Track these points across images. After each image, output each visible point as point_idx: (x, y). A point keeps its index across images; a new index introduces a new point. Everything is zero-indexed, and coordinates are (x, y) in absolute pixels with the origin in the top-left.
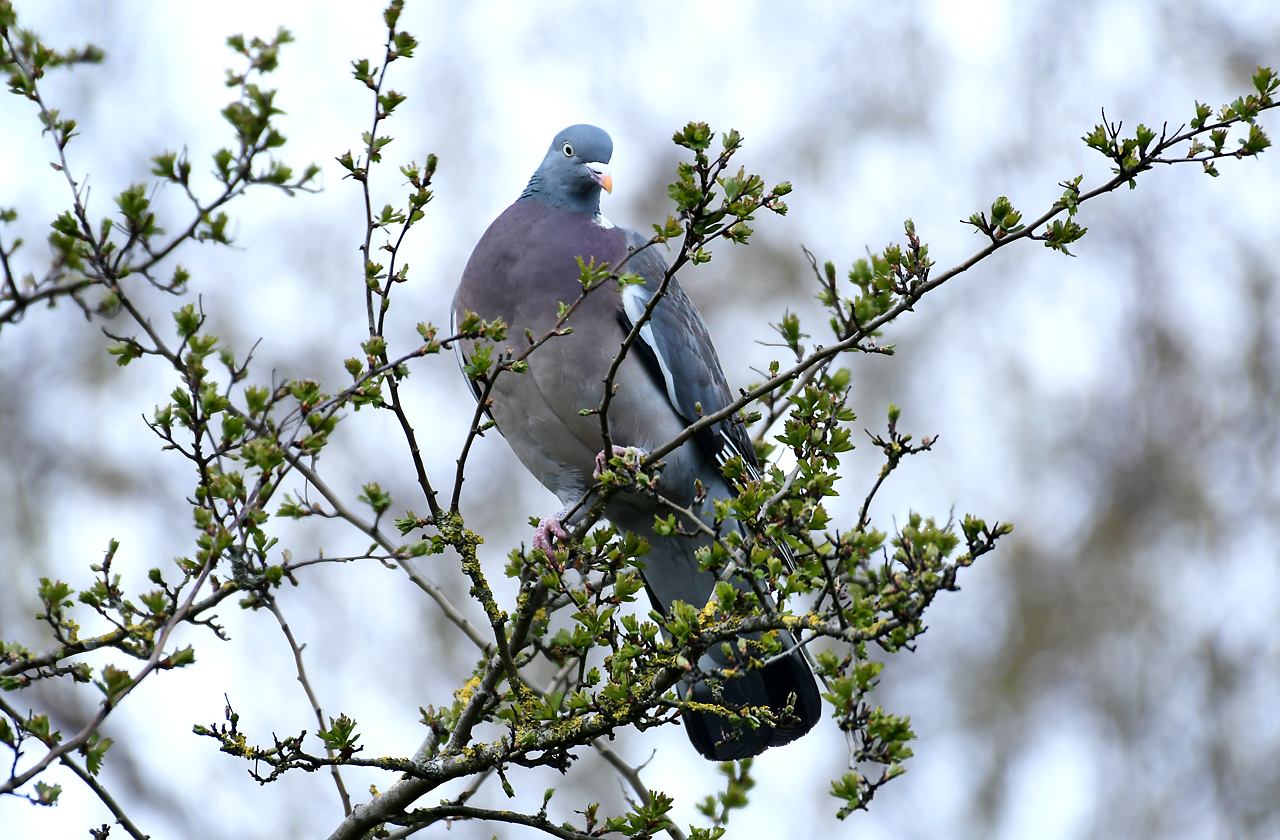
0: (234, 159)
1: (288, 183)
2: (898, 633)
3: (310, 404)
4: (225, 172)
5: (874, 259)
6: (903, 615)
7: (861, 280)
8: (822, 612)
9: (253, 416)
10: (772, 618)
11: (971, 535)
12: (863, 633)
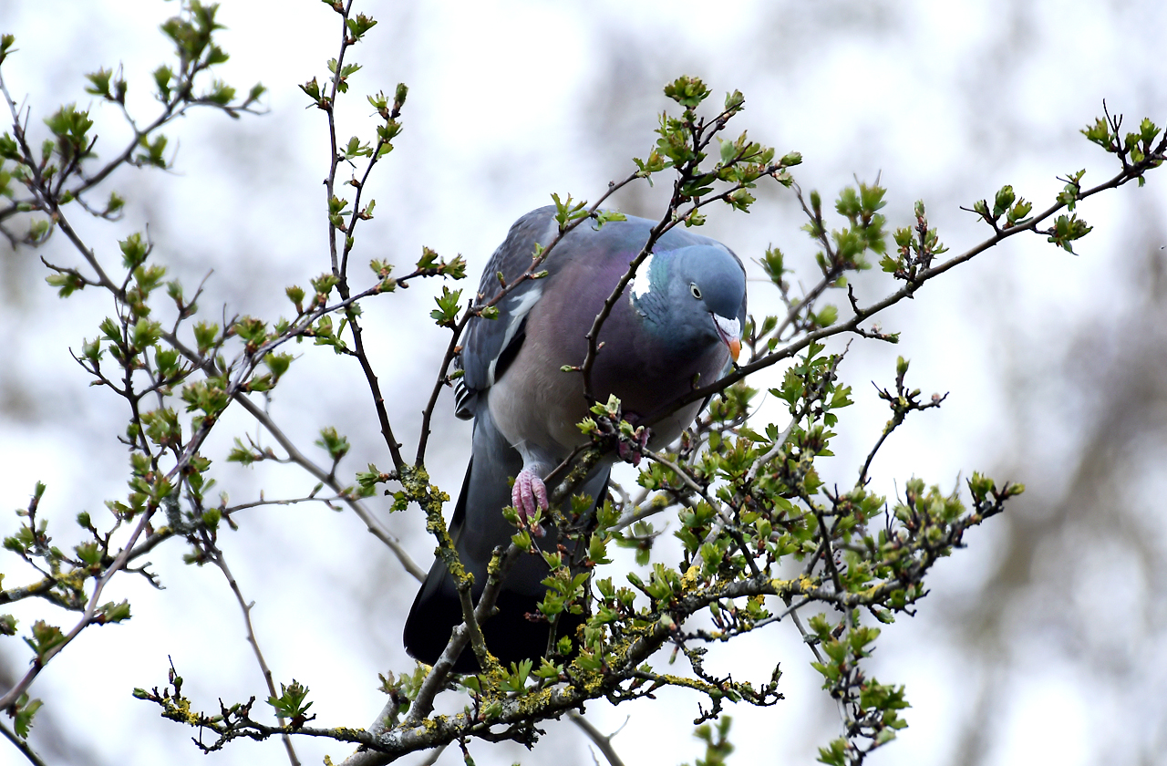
0: (174, 77)
1: (231, 104)
2: (897, 595)
3: (256, 344)
4: (165, 91)
5: (863, 189)
6: (904, 575)
7: (849, 211)
8: (815, 577)
9: (202, 353)
10: (760, 581)
11: (979, 495)
12: (859, 597)
